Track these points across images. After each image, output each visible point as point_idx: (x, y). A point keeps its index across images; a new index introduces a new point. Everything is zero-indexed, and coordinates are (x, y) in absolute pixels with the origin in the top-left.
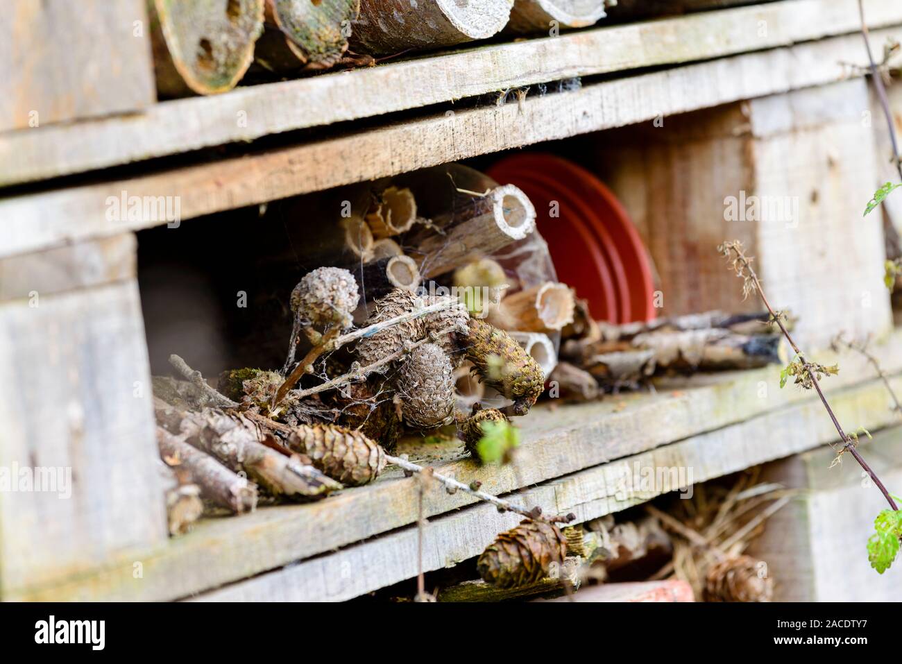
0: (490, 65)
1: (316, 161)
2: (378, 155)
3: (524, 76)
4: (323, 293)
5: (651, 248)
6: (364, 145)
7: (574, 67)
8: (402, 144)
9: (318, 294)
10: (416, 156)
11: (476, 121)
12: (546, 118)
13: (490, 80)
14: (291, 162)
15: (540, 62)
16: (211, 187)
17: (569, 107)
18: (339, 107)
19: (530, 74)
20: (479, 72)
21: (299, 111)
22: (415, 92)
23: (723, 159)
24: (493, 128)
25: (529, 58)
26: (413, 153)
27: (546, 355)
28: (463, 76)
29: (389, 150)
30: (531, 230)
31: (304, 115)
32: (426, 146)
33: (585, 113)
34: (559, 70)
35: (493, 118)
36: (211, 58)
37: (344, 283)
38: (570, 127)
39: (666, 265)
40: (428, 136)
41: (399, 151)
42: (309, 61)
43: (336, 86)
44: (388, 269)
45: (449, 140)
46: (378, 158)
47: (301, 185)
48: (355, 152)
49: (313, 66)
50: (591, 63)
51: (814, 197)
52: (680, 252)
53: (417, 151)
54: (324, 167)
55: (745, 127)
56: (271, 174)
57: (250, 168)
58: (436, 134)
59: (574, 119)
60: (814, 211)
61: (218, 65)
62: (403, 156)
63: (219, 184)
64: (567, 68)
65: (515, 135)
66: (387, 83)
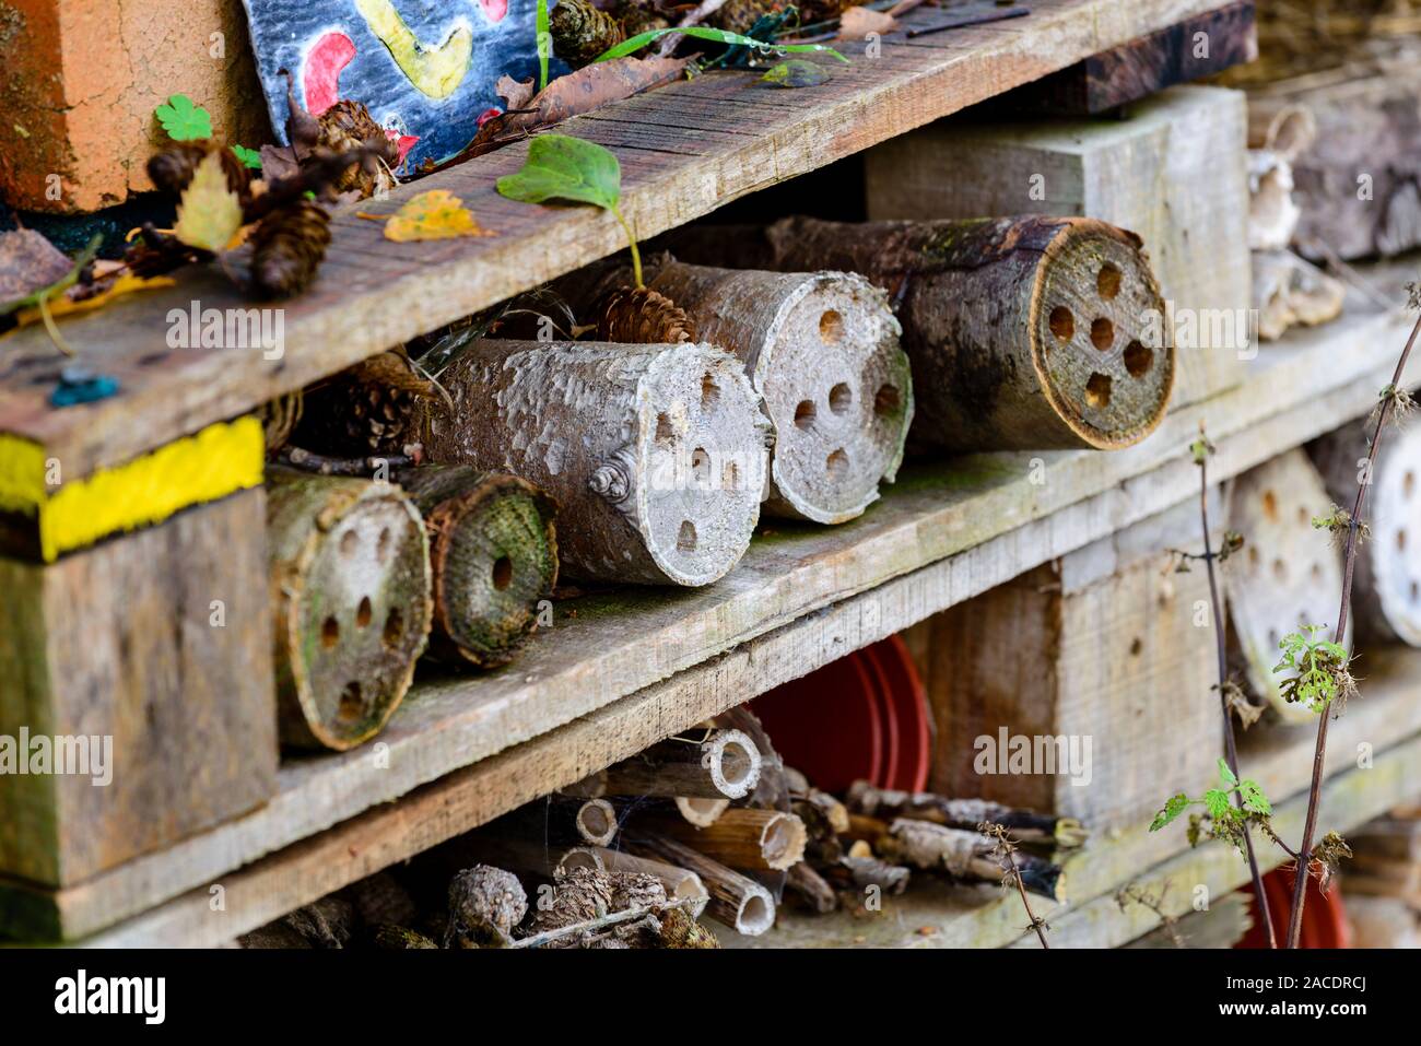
0: (715, 624)
1: (479, 793)
2: (560, 764)
3: (758, 625)
4: (483, 907)
5: (930, 690)
6: (543, 758)
7: (826, 596)
8: (592, 743)
9: (477, 907)
10: (609, 752)
11: (692, 690)
12: (784, 659)
13: (712, 642)
14: (447, 803)
15: (781, 602)
16: (345, 859)
17: (815, 638)
18: (513, 730)
19: (766, 620)
20: (699, 637)
21: (462, 748)
22: (614, 684)
23: (1024, 613)
24: (714, 691)
25: (768, 601)
26: (606, 750)
27: (764, 910)
28: (678, 647)
29: (575, 755)
30: (753, 786)
31: (467, 752)
32: (624, 736)
33: (835, 640)
34: (805, 605)
35: (714, 679)
36: (358, 699)
37: (510, 896)
38: (815, 660)
39: (945, 713)
40: (627, 724)
41: (587, 752)
42: (485, 661)
43: (512, 706)
44: (579, 817)
45: (655, 721)
46: (559, 768)
47: (457, 826)
48: (530, 769)
49: (490, 665)
50: (848, 585)
51: (1136, 648)
52: (963, 701)
53: (610, 747)
54: (488, 798)
55: (1055, 586)
56: (420, 824)
57: (395, 824)
58: (638, 719)
59: (821, 649)
60: (1135, 662)
61: (367, 706)
62: (592, 757)
63: (353, 854)
64: (815, 600)
65: (741, 690)
66: (578, 684)
